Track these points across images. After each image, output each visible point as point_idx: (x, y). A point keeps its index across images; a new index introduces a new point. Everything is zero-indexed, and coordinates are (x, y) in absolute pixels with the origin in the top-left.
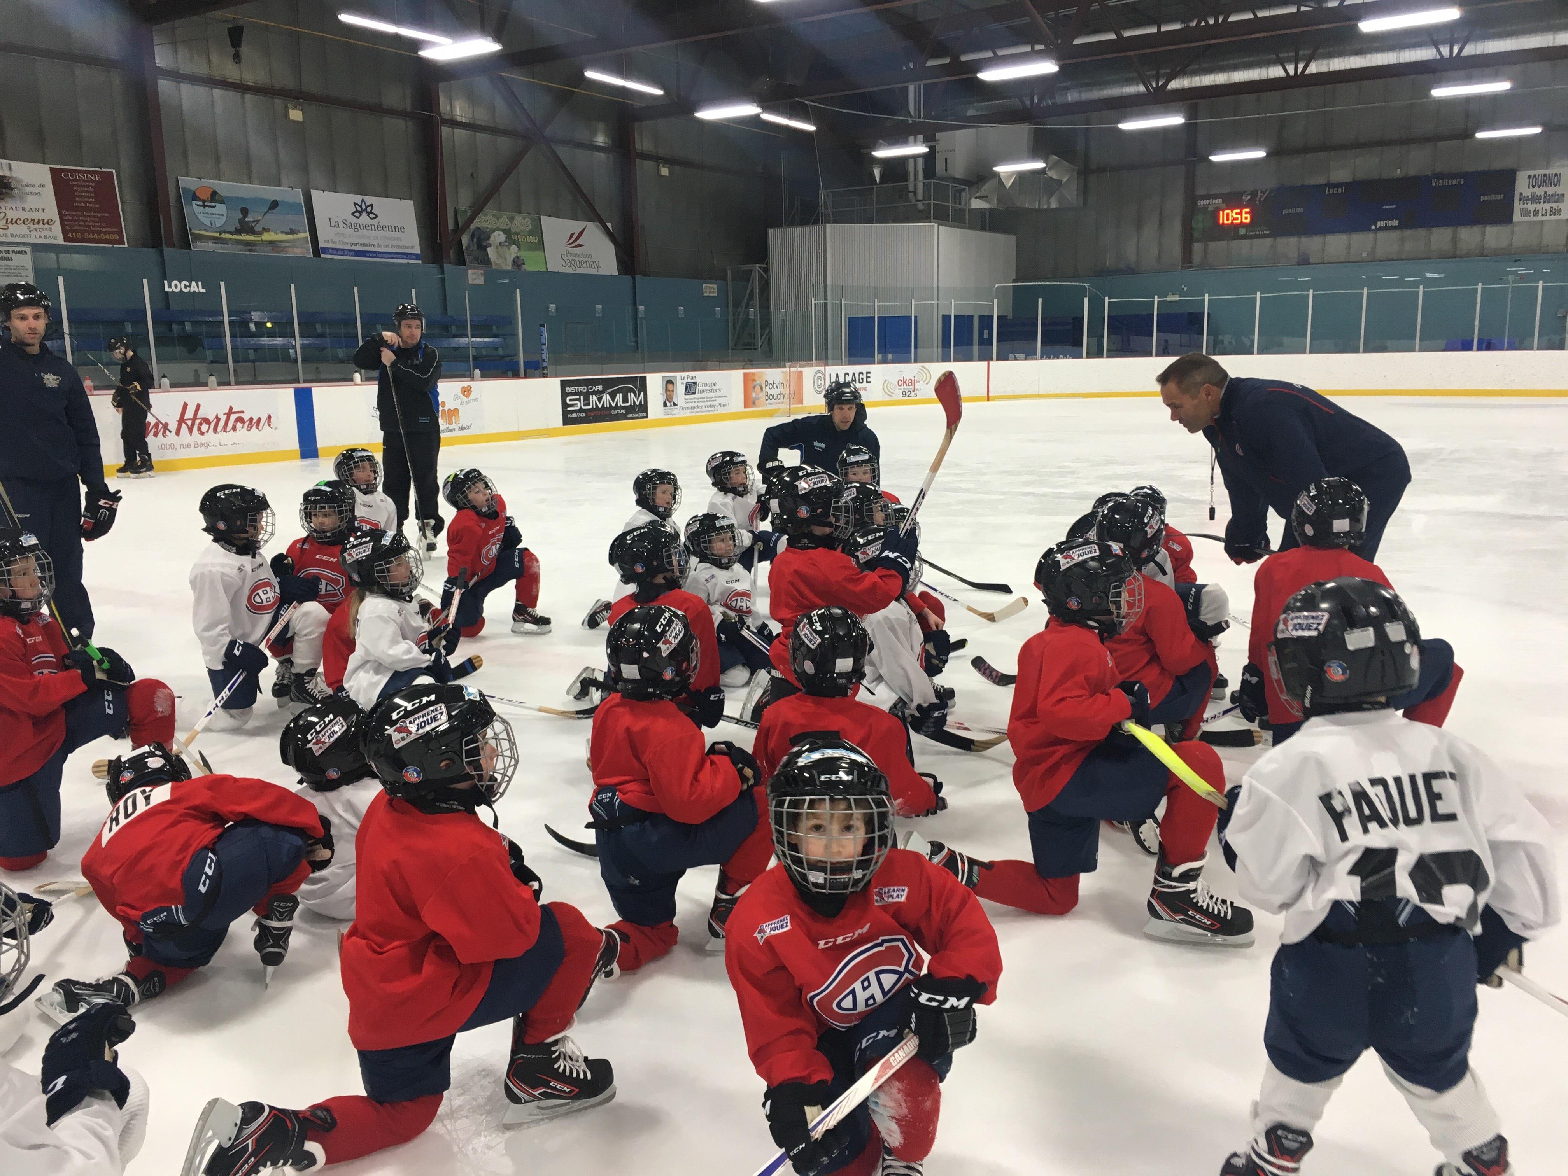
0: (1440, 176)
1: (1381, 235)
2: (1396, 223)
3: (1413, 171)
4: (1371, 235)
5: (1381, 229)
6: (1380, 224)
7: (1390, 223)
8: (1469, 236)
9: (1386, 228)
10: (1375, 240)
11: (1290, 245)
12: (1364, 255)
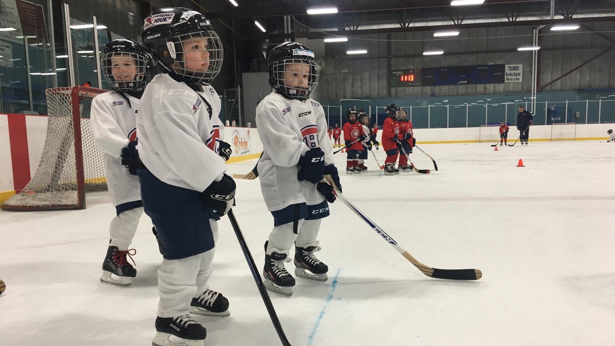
0: (479, 66)
1: (460, 86)
2: (466, 82)
3: (470, 64)
4: (456, 86)
5: (461, 84)
6: (460, 82)
7: (464, 82)
8: (491, 87)
9: (462, 84)
10: (458, 88)
11: (428, 89)
12: (455, 93)
